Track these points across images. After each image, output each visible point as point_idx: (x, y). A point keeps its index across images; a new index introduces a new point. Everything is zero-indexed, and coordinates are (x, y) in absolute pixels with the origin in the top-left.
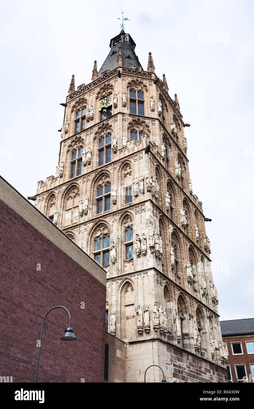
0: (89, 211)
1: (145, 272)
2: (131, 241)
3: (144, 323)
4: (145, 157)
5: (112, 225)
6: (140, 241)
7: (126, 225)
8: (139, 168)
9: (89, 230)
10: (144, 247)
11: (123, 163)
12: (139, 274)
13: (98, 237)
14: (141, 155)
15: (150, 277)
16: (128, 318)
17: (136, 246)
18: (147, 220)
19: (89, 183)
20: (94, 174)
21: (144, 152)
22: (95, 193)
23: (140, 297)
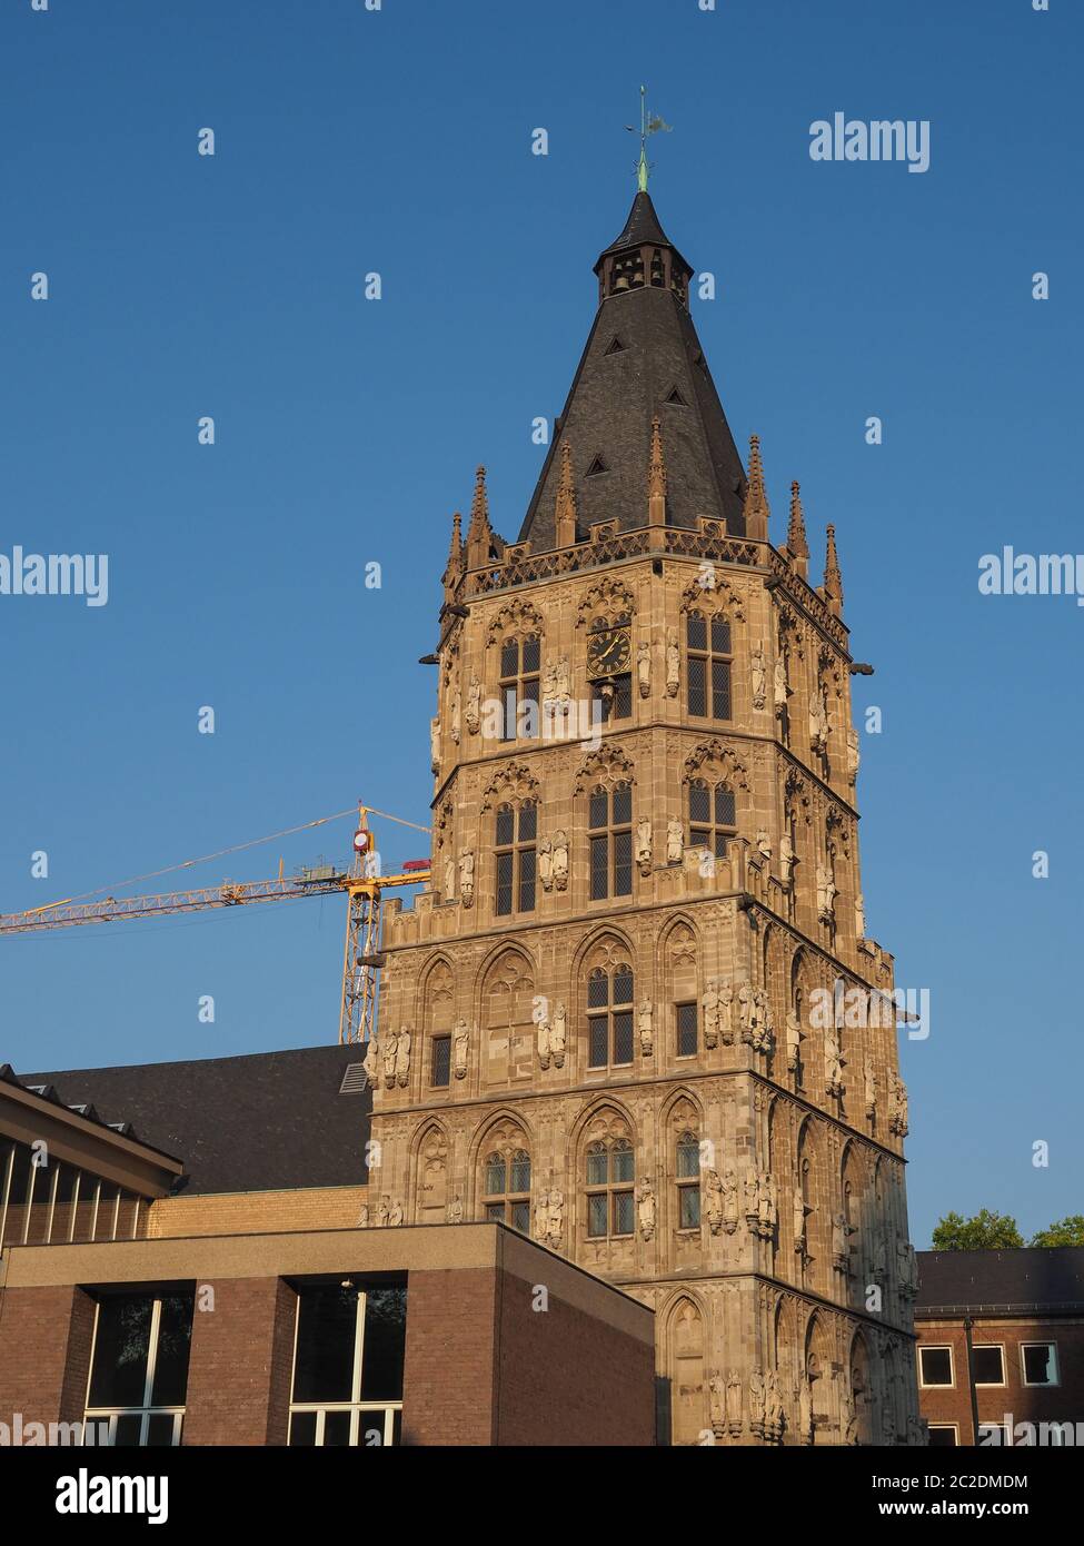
0: (567, 1055)
1: (733, 1280)
2: (694, 1180)
3: (727, 1416)
4: (739, 923)
5: (641, 1121)
6: (720, 1191)
7: (681, 1125)
8: (718, 954)
9: (571, 1119)
10: (731, 1213)
11: (670, 919)
12: (718, 1281)
13: (597, 1143)
14: (725, 911)
15: (746, 1297)
16: (684, 1391)
17: (710, 1204)
18: (739, 1131)
19: (567, 960)
20: (580, 930)
21: (734, 902)
22: (584, 995)
23: (718, 1346)
